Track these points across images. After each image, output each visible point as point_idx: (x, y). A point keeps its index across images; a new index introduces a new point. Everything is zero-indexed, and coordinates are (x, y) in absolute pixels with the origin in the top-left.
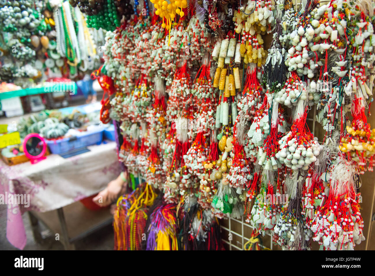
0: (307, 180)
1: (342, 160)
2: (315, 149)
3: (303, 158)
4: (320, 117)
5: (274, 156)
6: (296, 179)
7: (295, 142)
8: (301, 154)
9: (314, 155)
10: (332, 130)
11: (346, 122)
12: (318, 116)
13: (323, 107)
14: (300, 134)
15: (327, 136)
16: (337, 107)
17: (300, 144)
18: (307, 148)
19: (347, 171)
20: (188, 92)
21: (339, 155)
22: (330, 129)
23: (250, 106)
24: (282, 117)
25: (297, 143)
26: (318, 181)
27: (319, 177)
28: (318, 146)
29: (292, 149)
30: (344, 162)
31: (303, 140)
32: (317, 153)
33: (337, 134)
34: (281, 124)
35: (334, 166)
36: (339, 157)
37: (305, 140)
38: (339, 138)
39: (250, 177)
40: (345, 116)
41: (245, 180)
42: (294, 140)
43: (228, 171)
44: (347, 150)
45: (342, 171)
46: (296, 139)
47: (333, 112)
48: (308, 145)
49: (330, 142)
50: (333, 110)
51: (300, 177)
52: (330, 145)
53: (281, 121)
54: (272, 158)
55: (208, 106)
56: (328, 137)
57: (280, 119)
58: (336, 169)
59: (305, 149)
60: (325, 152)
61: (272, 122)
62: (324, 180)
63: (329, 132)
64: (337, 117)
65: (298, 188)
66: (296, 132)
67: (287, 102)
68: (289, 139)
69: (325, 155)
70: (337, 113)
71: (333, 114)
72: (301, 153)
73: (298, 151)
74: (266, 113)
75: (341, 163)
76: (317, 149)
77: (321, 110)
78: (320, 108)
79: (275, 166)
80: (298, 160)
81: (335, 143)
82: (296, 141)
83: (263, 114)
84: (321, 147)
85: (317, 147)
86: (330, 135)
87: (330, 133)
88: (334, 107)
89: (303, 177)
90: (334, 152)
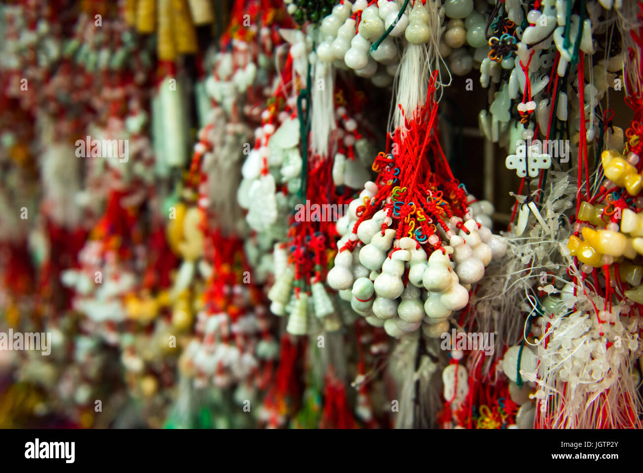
0: (448, 374)
1: (581, 298)
2: (463, 254)
3: (415, 294)
4: (495, 120)
5: (323, 280)
6: (411, 366)
7: (384, 227)
8: (405, 278)
9: (462, 282)
10: (543, 173)
11: (603, 132)
12: (489, 115)
13: (504, 75)
14: (406, 194)
15: (521, 198)
16: (561, 70)
17: (402, 234)
18: (429, 250)
19: (602, 346)
20: (53, 50)
21: (573, 279)
22: (532, 165)
23: (243, 88)
24: (351, 125)
25: (390, 232)
26: (493, 378)
27: (494, 363)
28: (484, 241)
29: (369, 255)
30: (589, 305)
31: (415, 216)
32: (472, 269)
33: (562, 185)
34: (349, 152)
35: (549, 325)
36: (570, 288)
37: (421, 218)
38: (569, 204)
39: (266, 348)
40: (597, 109)
41: (249, 360)
42: (381, 216)
43: (192, 330)
44: (601, 256)
45: (582, 348)
46: (389, 214)
47: (546, 94)
48: (433, 240)
49: (533, 222)
50: (545, 82)
51: (426, 360)
52: (533, 234)
53: (349, 141)
54: (317, 288)
55: (127, 99)
56: (527, 202)
57: (347, 133)
58: (558, 336)
59: (421, 253)
60: (515, 262)
61: (313, 146)
62: (513, 377)
63: (528, 179)
64: (563, 115)
65: (417, 401)
66: (390, 182)
67: (355, 59)
68: (367, 213)
69: (514, 277)
70: (563, 98)
71: (544, 103)
72: (407, 271)
73: (393, 266)
74: (288, 110)
75: (579, 313)
76: (472, 256)
77: (498, 87)
78: (495, 80)
79: (328, 316)
80: (398, 301)
81: (555, 225)
82: (388, 221)
83: (283, 116)
84: (498, 243)
85: (473, 248)
86: (535, 193)
87: (536, 182)
88: (551, 72)
89: (434, 360)
90: (550, 265)
